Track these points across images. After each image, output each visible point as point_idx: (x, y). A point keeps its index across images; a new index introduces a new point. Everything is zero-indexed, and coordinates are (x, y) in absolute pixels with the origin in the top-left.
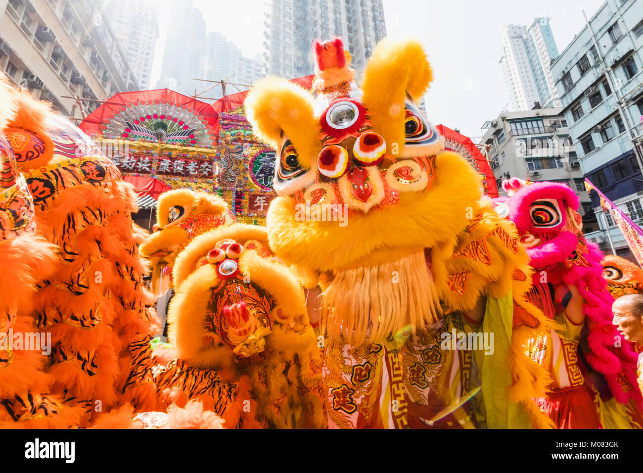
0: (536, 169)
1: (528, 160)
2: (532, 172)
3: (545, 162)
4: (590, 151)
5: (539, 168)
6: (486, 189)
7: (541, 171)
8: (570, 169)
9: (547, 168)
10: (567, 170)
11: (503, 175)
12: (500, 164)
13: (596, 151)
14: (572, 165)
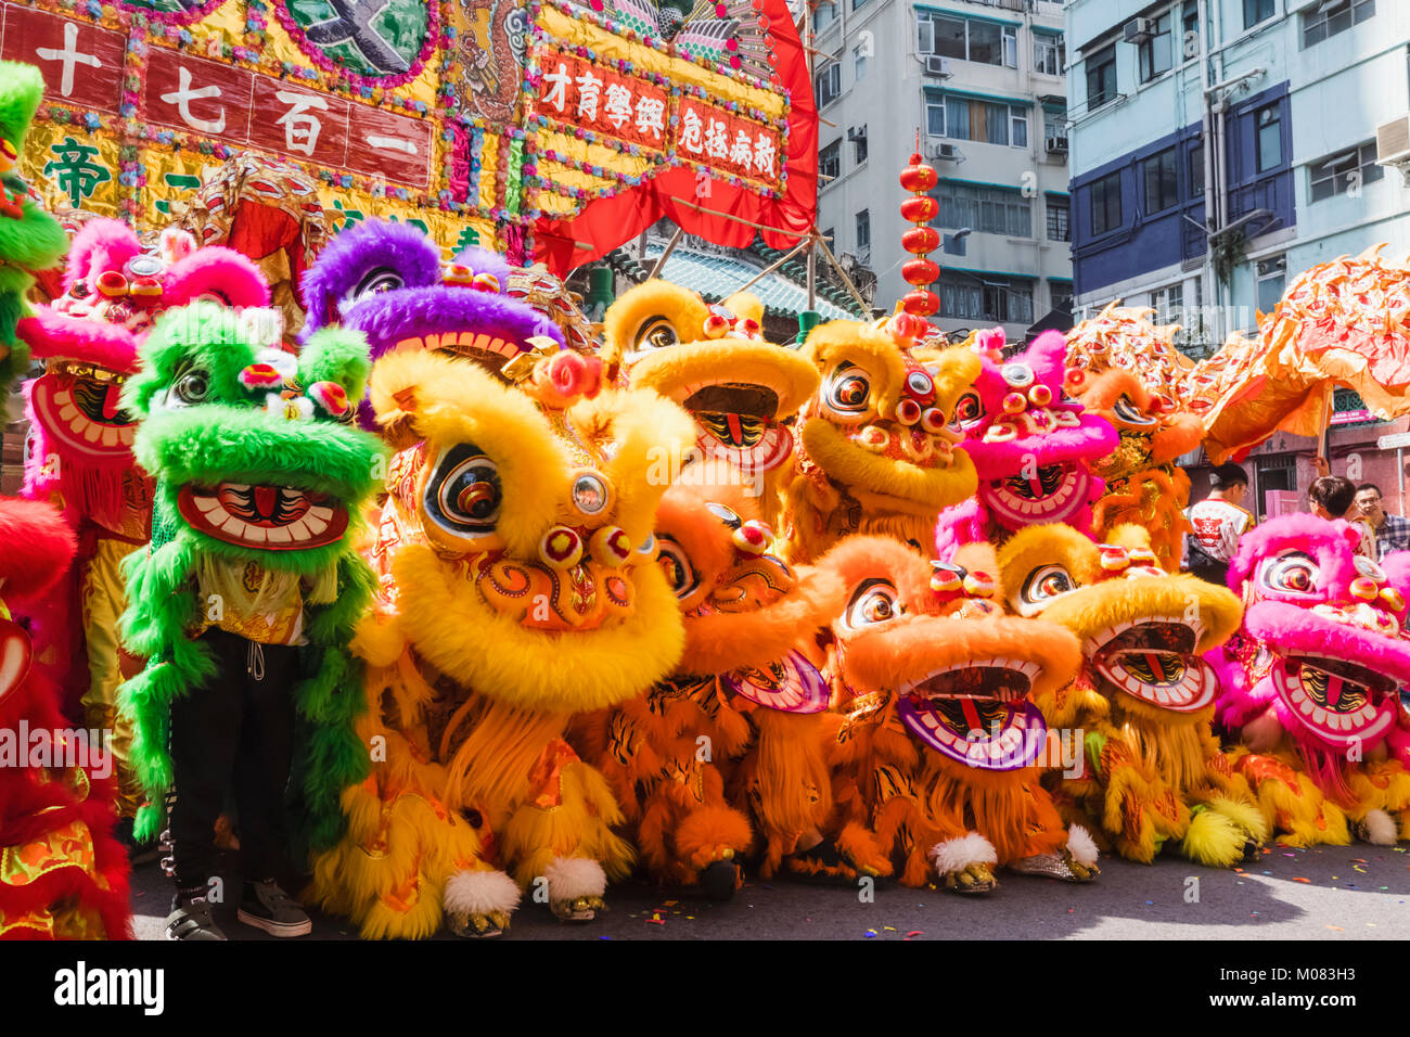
0: (950, 135)
1: (932, 94)
2: (936, 142)
3: (979, 116)
4: (1101, 100)
5: (957, 133)
6: (781, 151)
7: (962, 146)
8: (1043, 158)
9: (981, 139)
10: (1034, 159)
11: (846, 137)
12: (844, 89)
13: (1117, 107)
14: (1051, 142)
